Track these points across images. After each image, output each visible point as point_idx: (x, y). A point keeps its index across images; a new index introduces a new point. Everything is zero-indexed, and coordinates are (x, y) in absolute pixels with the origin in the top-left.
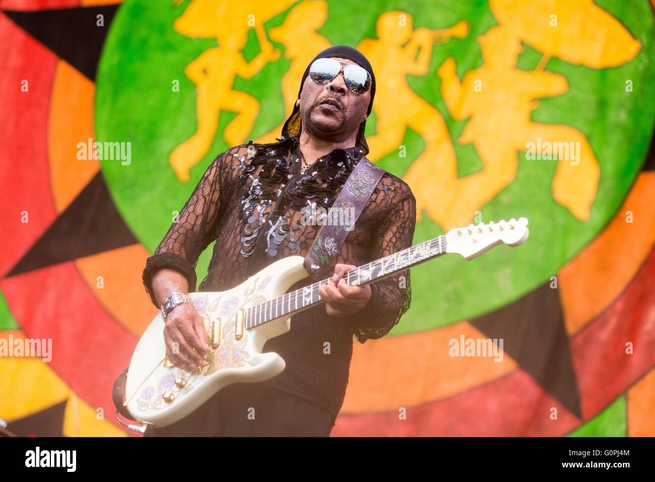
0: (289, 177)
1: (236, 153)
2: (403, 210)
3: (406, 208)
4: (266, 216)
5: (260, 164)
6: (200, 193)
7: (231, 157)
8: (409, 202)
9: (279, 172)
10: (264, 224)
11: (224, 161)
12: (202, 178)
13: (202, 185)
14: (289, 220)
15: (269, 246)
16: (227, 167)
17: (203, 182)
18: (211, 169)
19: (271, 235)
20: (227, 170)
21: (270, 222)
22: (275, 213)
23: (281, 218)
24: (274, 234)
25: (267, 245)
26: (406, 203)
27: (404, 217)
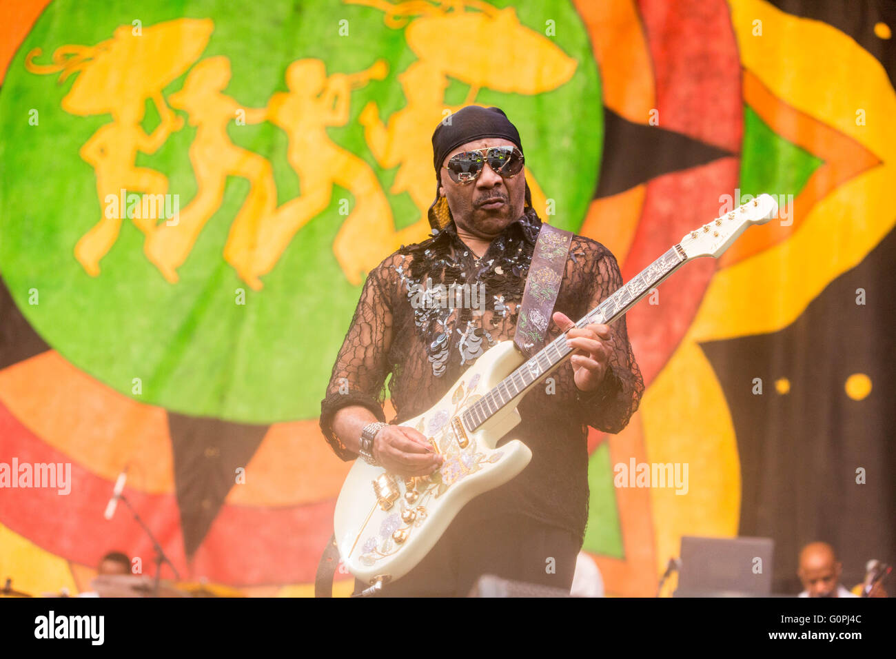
0: (463, 275)
1: (392, 264)
2: (599, 274)
3: (603, 270)
4: (451, 327)
5: (424, 273)
6: (361, 321)
7: (387, 271)
8: (604, 262)
9: (450, 274)
10: (451, 336)
11: (380, 277)
12: (359, 304)
13: (361, 312)
14: (480, 323)
15: (463, 357)
16: (387, 283)
17: (361, 307)
18: (367, 291)
19: (463, 345)
20: (388, 287)
21: (458, 330)
22: (462, 319)
23: (469, 323)
24: (466, 344)
25: (461, 357)
26: (601, 265)
27: (603, 282)
